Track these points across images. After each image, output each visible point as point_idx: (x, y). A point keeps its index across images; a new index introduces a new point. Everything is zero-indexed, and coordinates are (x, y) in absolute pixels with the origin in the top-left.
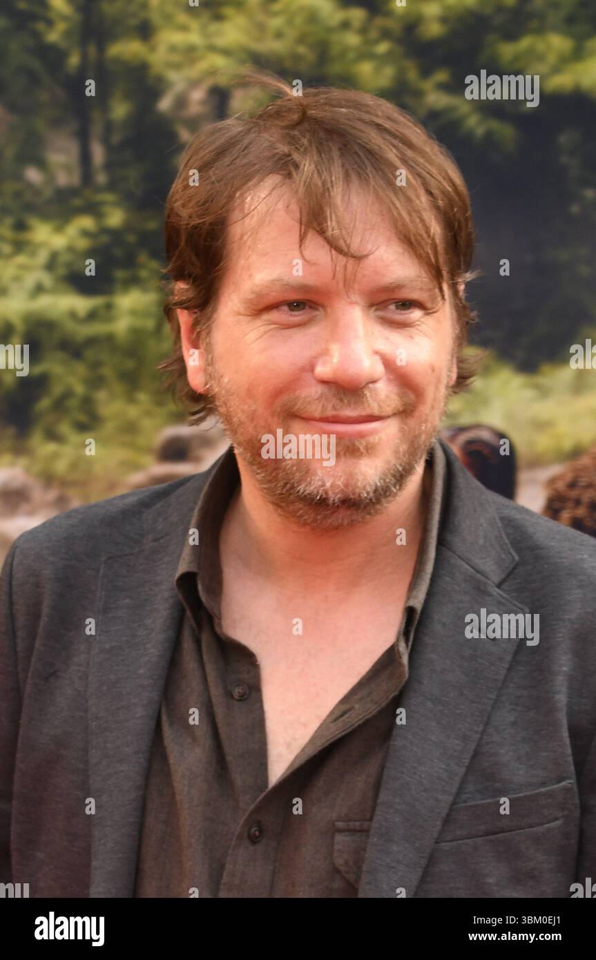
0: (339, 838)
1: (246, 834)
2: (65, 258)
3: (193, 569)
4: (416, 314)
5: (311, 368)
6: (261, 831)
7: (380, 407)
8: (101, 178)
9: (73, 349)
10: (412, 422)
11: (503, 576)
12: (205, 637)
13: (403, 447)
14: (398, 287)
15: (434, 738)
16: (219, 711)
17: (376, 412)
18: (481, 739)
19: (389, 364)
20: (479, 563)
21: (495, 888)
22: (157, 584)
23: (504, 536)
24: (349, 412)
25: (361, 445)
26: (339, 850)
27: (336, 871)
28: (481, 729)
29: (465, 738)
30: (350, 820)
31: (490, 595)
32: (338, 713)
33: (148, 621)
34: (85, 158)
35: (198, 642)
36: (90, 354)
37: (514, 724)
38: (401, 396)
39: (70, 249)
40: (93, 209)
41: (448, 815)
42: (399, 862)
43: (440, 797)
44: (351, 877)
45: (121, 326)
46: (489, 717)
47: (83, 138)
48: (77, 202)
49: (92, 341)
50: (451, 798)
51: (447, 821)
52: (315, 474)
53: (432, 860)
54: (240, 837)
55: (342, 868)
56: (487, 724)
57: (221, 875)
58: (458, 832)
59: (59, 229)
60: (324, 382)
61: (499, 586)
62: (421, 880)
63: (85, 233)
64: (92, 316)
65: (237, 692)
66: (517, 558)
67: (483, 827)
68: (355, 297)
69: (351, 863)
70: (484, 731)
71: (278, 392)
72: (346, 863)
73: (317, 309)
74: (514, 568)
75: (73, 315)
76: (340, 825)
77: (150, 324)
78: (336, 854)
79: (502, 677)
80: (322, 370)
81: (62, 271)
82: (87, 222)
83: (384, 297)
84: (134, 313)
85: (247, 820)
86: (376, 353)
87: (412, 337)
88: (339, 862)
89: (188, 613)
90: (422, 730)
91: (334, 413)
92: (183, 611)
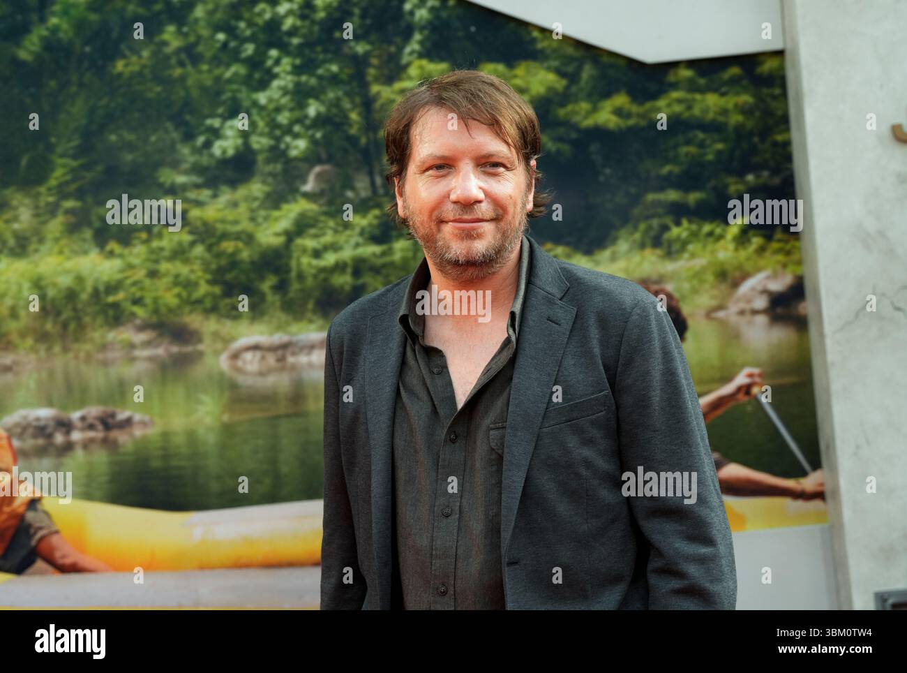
0: (492, 432)
1: (448, 438)
2: (368, 229)
3: (406, 313)
4: (501, 169)
5: (448, 196)
6: (456, 436)
7: (482, 214)
8: (381, 191)
9: (376, 270)
10: (502, 224)
11: (562, 295)
12: (417, 347)
13: (499, 236)
14: (490, 156)
15: (534, 377)
16: (428, 381)
17: (480, 217)
18: (557, 374)
19: (486, 194)
20: (549, 289)
21: (573, 449)
22: (394, 327)
23: (562, 276)
24: (466, 217)
25: (474, 233)
26: (492, 439)
27: (493, 450)
28: (557, 369)
29: (549, 375)
30: (496, 423)
31: (556, 304)
32: (485, 371)
33: (391, 345)
34: (373, 183)
35: (414, 351)
36: (384, 271)
37: (574, 365)
38: (495, 210)
39: (370, 225)
40: (379, 206)
41: (545, 414)
42: (522, 441)
43: (539, 405)
44: (500, 451)
45: (397, 257)
46: (561, 363)
47: (371, 174)
48: (371, 203)
49: (384, 266)
50: (545, 405)
51: (544, 417)
52: (452, 248)
53: (539, 438)
54: (445, 441)
55: (495, 448)
56: (560, 367)
57: (438, 462)
58: (552, 423)
59: (364, 216)
60: (455, 202)
61: (561, 299)
62: (535, 449)
63: (376, 217)
64: (384, 254)
65: (435, 370)
66: (568, 284)
67: (564, 419)
68: (467, 161)
69: (499, 445)
70: (559, 370)
71: (433, 210)
72: (497, 445)
73: (451, 168)
74: (567, 291)
75: (374, 255)
76: (492, 426)
77: (410, 254)
78: (491, 441)
79: (565, 342)
80: (453, 197)
81: (367, 235)
82: (376, 212)
83: (484, 161)
84: (403, 250)
85: (447, 431)
86: (480, 188)
87: (499, 181)
88: (493, 444)
89: (408, 338)
90: (527, 373)
91: (459, 217)
92: (406, 338)
